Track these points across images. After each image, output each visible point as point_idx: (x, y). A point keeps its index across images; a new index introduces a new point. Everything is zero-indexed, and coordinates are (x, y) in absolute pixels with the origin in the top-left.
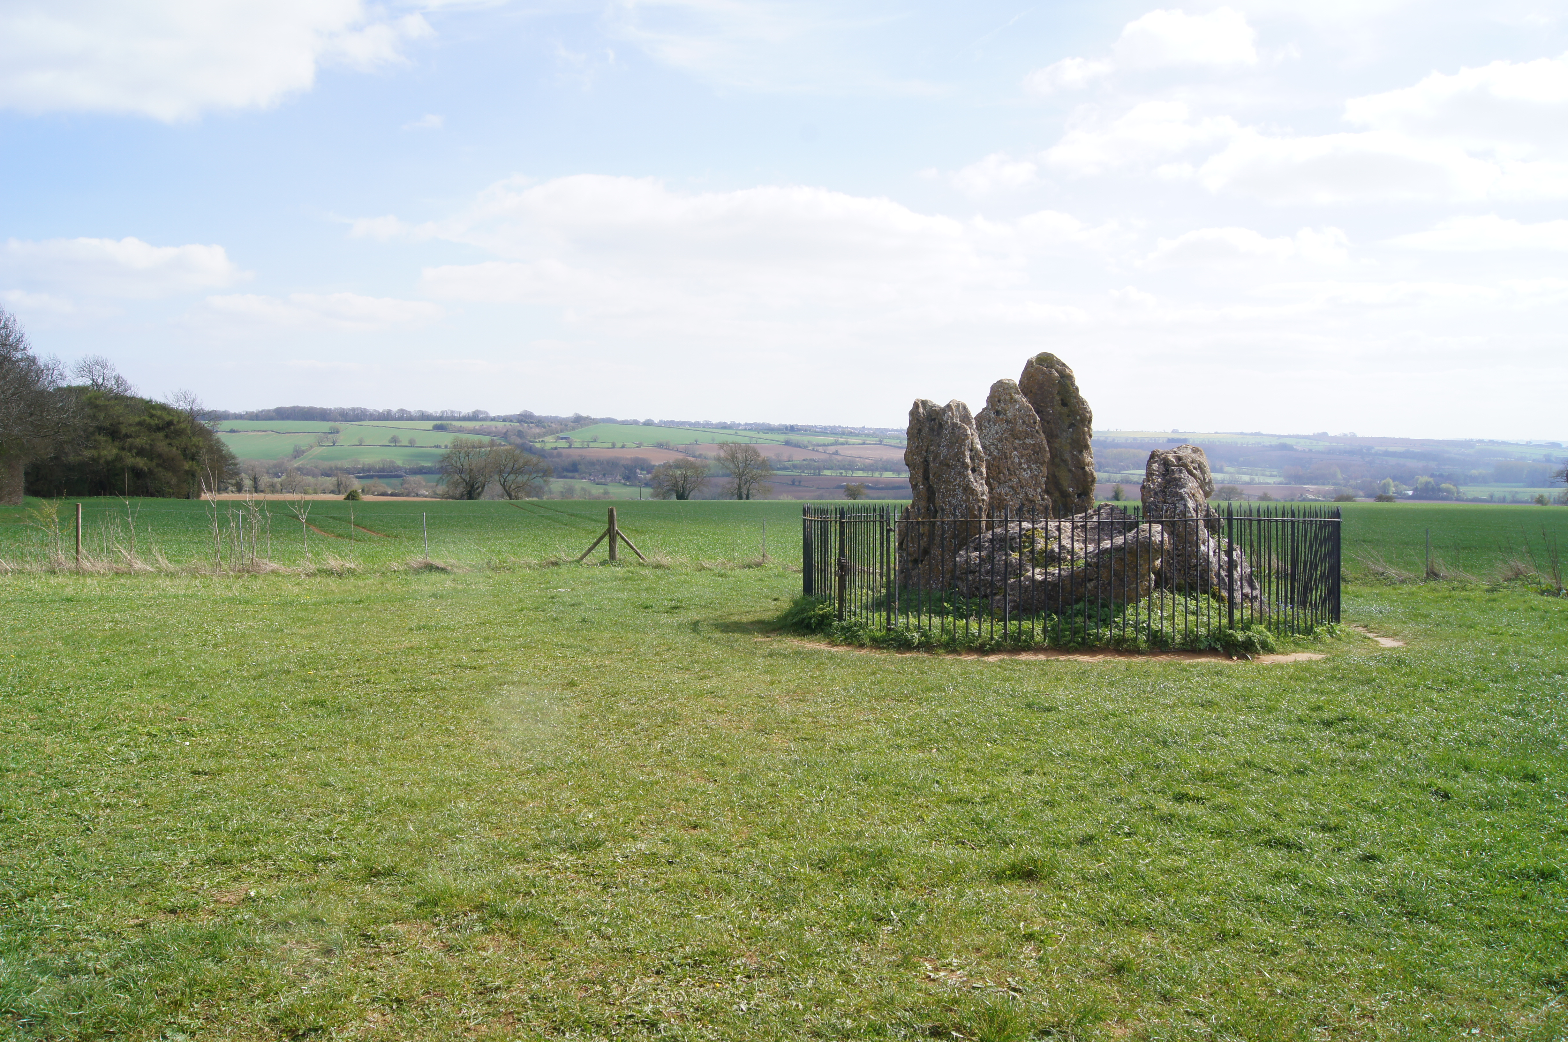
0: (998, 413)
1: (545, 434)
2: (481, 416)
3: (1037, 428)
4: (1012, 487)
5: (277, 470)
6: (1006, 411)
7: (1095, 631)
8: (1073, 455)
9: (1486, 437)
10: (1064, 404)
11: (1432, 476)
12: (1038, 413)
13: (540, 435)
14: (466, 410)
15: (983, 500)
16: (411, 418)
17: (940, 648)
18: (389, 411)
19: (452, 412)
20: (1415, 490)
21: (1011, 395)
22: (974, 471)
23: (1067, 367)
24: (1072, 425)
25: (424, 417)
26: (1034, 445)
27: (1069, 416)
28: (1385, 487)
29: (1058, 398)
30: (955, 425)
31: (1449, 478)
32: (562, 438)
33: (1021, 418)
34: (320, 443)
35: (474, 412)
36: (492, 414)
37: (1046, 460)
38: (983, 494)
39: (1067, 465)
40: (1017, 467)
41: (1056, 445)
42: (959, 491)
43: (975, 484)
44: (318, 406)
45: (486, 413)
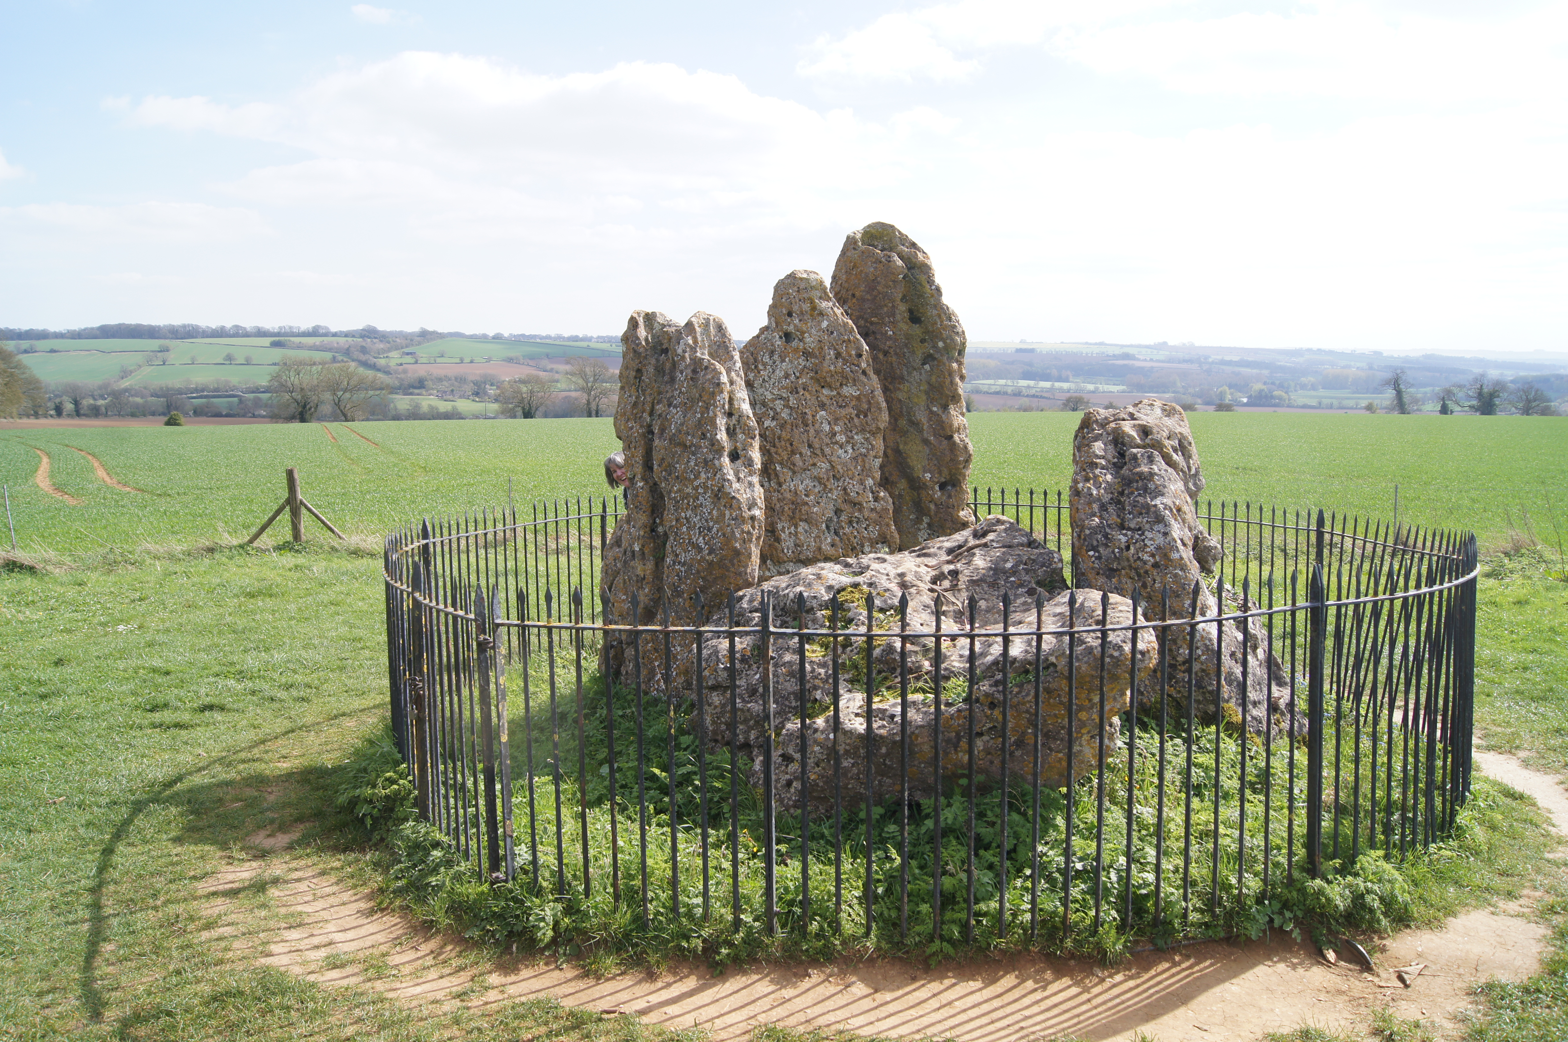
0: (788, 337)
1: (389, 350)
2: (321, 331)
3: (864, 365)
4: (818, 479)
5: (104, 391)
6: (803, 333)
7: (994, 905)
8: (931, 412)
9: (1315, 346)
10: (915, 318)
11: (1265, 383)
12: (865, 335)
13: (384, 351)
14: (306, 325)
15: (753, 518)
16: (247, 335)
17: (609, 953)
18: (223, 328)
19: (290, 327)
20: (1250, 397)
21: (812, 302)
22: (734, 456)
23: (919, 249)
24: (928, 358)
25: (261, 333)
26: (858, 398)
27: (923, 341)
28: (1222, 395)
29: (902, 307)
30: (697, 365)
31: (1281, 386)
32: (408, 354)
33: (832, 346)
34: (149, 362)
35: (314, 328)
36: (333, 329)
37: (882, 426)
38: (752, 505)
39: (921, 431)
40: (828, 441)
41: (901, 395)
42: (706, 500)
43: (736, 485)
44: (145, 322)
45: (327, 328)
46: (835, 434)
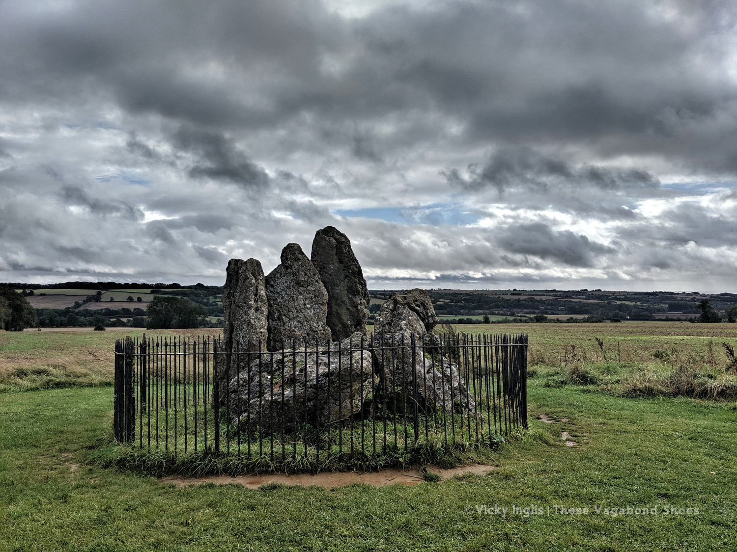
0: (286, 268)
1: (209, 295)
3: (317, 279)
4: (300, 322)
15: (262, 333)
21: (295, 255)
22: (256, 310)
24: (347, 277)
29: (336, 258)
30: (246, 276)
33: (303, 271)
37: (326, 301)
38: (261, 328)
39: (345, 305)
40: (303, 307)
42: (245, 326)
43: (256, 320)
46: (306, 305)
